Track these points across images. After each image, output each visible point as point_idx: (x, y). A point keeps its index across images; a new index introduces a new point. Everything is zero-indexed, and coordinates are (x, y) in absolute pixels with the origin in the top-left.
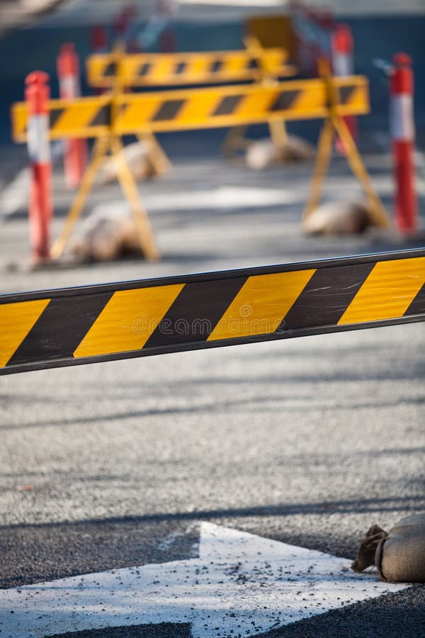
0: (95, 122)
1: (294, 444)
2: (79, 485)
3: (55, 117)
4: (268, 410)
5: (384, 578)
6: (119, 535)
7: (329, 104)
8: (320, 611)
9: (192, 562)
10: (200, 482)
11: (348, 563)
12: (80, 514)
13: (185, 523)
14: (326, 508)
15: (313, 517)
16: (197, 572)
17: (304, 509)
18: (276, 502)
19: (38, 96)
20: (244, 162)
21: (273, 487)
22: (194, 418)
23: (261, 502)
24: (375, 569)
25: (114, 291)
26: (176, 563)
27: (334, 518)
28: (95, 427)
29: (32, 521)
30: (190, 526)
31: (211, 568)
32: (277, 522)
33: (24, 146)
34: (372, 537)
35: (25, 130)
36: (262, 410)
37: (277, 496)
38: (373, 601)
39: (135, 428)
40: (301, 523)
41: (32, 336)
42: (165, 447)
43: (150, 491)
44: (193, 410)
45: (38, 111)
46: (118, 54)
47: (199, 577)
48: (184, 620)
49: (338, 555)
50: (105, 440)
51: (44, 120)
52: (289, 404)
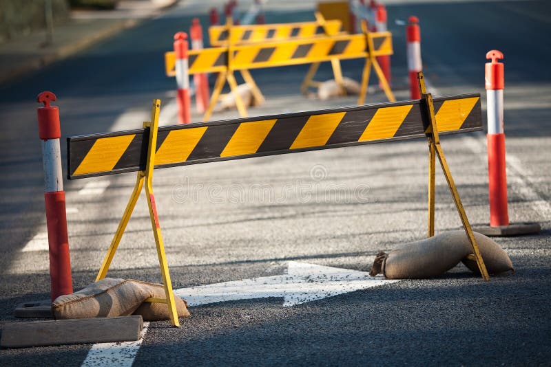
0: (216, 64)
1: (342, 229)
2: (220, 249)
3: (192, 60)
4: (327, 216)
5: (387, 278)
6: (243, 267)
7: (367, 50)
8: (352, 290)
9: (284, 276)
10: (287, 246)
11: (367, 273)
12: (222, 260)
13: (280, 262)
14: (357, 254)
15: (350, 258)
16: (287, 279)
17: (346, 255)
18: (330, 253)
19: (181, 46)
20: (317, 96)
21: (329, 247)
22: (284, 221)
23: (322, 253)
24: (382, 275)
25: (240, 123)
26: (275, 276)
27: (361, 258)
28: (227, 226)
29: (196, 264)
30: (282, 263)
31: (294, 278)
32: (330, 260)
33: (174, 78)
34: (380, 257)
35: (174, 69)
36: (323, 217)
37: (331, 250)
38: (380, 287)
39: (250, 226)
40: (343, 260)
41: (199, 145)
42: (267, 233)
43: (260, 251)
44: (283, 218)
45: (181, 57)
46: (229, 25)
47: (288, 281)
48: (280, 296)
49: (363, 270)
50: (233, 232)
51: (185, 62)
52: (339, 213)
